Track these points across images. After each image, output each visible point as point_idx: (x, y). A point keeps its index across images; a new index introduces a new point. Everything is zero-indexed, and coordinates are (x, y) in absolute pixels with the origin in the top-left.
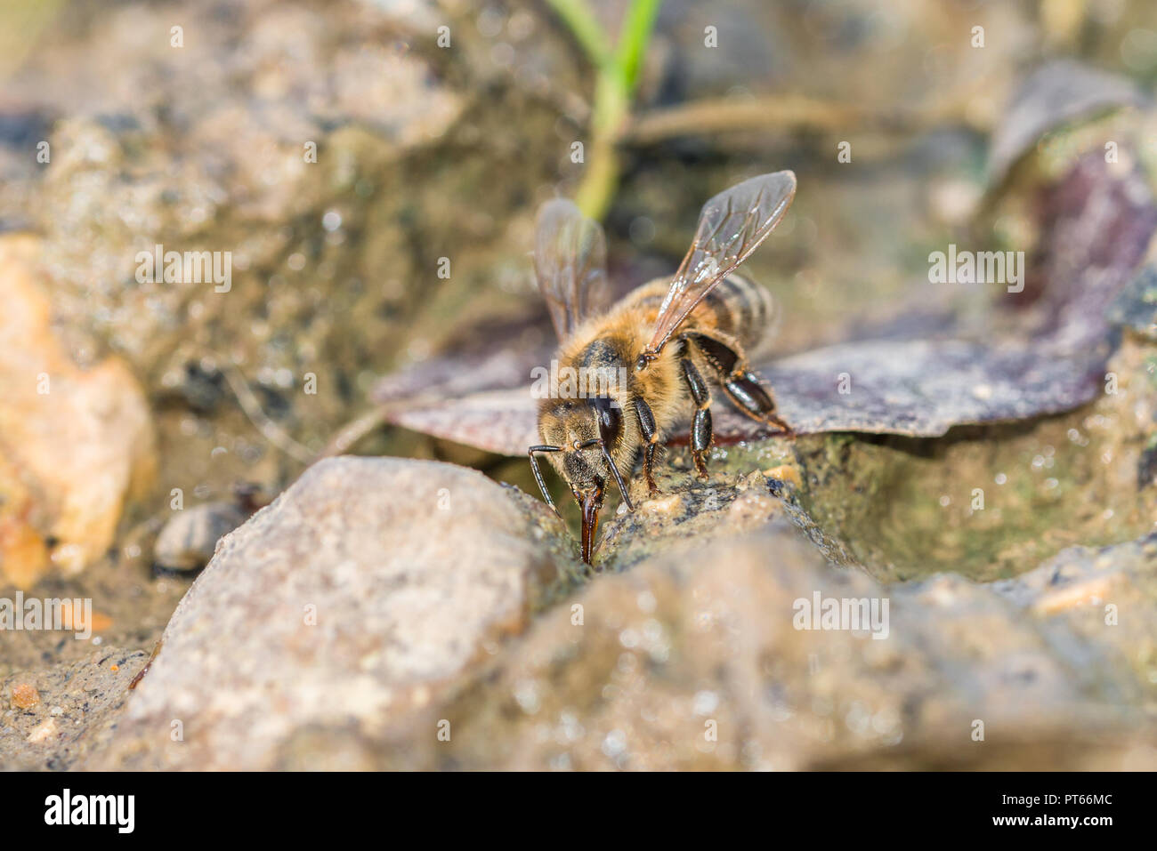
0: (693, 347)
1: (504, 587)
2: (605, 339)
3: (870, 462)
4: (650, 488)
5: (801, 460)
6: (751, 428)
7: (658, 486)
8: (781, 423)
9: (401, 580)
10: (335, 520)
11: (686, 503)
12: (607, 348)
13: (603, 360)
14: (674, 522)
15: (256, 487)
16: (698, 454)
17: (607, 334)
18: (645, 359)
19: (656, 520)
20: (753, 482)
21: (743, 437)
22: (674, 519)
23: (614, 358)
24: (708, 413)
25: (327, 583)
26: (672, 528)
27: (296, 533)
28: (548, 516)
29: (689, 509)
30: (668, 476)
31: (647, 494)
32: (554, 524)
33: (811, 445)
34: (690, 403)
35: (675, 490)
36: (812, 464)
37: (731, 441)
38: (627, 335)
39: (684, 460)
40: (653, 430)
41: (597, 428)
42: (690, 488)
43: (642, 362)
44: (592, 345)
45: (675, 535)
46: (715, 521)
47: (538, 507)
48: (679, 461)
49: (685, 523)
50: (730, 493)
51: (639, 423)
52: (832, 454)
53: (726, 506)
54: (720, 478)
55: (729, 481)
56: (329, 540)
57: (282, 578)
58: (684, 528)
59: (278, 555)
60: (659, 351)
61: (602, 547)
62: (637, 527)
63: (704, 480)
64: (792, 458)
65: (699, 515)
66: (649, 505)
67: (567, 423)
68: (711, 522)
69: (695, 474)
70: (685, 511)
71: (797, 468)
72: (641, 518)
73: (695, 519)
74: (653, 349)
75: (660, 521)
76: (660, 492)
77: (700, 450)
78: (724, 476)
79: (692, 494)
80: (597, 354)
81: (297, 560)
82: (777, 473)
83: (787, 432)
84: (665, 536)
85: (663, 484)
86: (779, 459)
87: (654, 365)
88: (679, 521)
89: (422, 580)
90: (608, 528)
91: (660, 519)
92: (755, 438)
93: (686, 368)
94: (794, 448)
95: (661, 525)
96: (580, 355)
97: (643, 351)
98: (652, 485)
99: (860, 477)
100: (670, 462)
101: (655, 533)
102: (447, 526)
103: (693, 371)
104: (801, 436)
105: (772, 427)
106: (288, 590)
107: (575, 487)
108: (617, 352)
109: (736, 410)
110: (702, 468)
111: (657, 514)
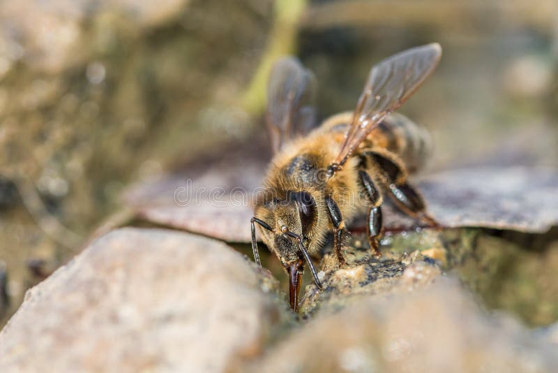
0: (370, 161)
1: (245, 325)
2: (304, 155)
3: (492, 250)
4: (340, 262)
5: (446, 245)
6: (408, 222)
7: (346, 260)
8: (430, 219)
9: (168, 319)
10: (120, 274)
11: (368, 272)
12: (305, 161)
13: (302, 169)
14: (359, 285)
15: (42, 263)
16: (372, 239)
17: (306, 152)
18: (334, 169)
19: (346, 283)
20: (414, 259)
21: (402, 229)
22: (360, 283)
23: (310, 168)
24: (379, 209)
25: (114, 319)
26: (358, 289)
27: (90, 283)
28: (269, 278)
29: (370, 276)
30: (352, 253)
31: (338, 266)
32: (273, 284)
33: (452, 236)
34: (365, 202)
35: (358, 263)
36: (453, 249)
37: (396, 230)
38: (321, 152)
39: (362, 243)
40: (340, 220)
41: (299, 216)
42: (369, 262)
43: (330, 171)
44: (295, 159)
45: (360, 293)
46: (390, 284)
47: (263, 272)
48: (358, 243)
49: (368, 286)
50: (398, 266)
51: (329, 213)
52: (466, 242)
53: (397, 275)
54: (388, 256)
55: (396, 258)
56: (115, 289)
57: (80, 315)
58: (367, 289)
59: (77, 299)
60: (342, 164)
61: (306, 303)
62: (331, 288)
63: (378, 257)
64: (439, 244)
65: (378, 281)
66: (340, 273)
67: (276, 213)
68: (387, 285)
69: (372, 252)
70: (367, 277)
71: (443, 251)
72: (335, 282)
73: (374, 283)
74: (338, 163)
75: (349, 284)
76: (347, 264)
77: (374, 236)
78: (391, 255)
79: (371, 266)
80: (298, 165)
81: (92, 302)
82: (430, 253)
83: (434, 225)
84: (354, 294)
85: (350, 258)
86: (430, 244)
87: (340, 173)
88: (363, 284)
89: (185, 317)
90: (310, 289)
91: (349, 282)
92: (412, 229)
93: (362, 178)
94: (441, 237)
95: (350, 287)
96: (286, 166)
97: (331, 164)
98: (341, 259)
99: (485, 260)
100: (352, 244)
101: (346, 292)
102: (203, 279)
103: (368, 179)
104: (445, 229)
105: (424, 222)
106: (85, 324)
107: (283, 259)
108: (313, 163)
109: (398, 208)
110: (376, 249)
111: (347, 279)
